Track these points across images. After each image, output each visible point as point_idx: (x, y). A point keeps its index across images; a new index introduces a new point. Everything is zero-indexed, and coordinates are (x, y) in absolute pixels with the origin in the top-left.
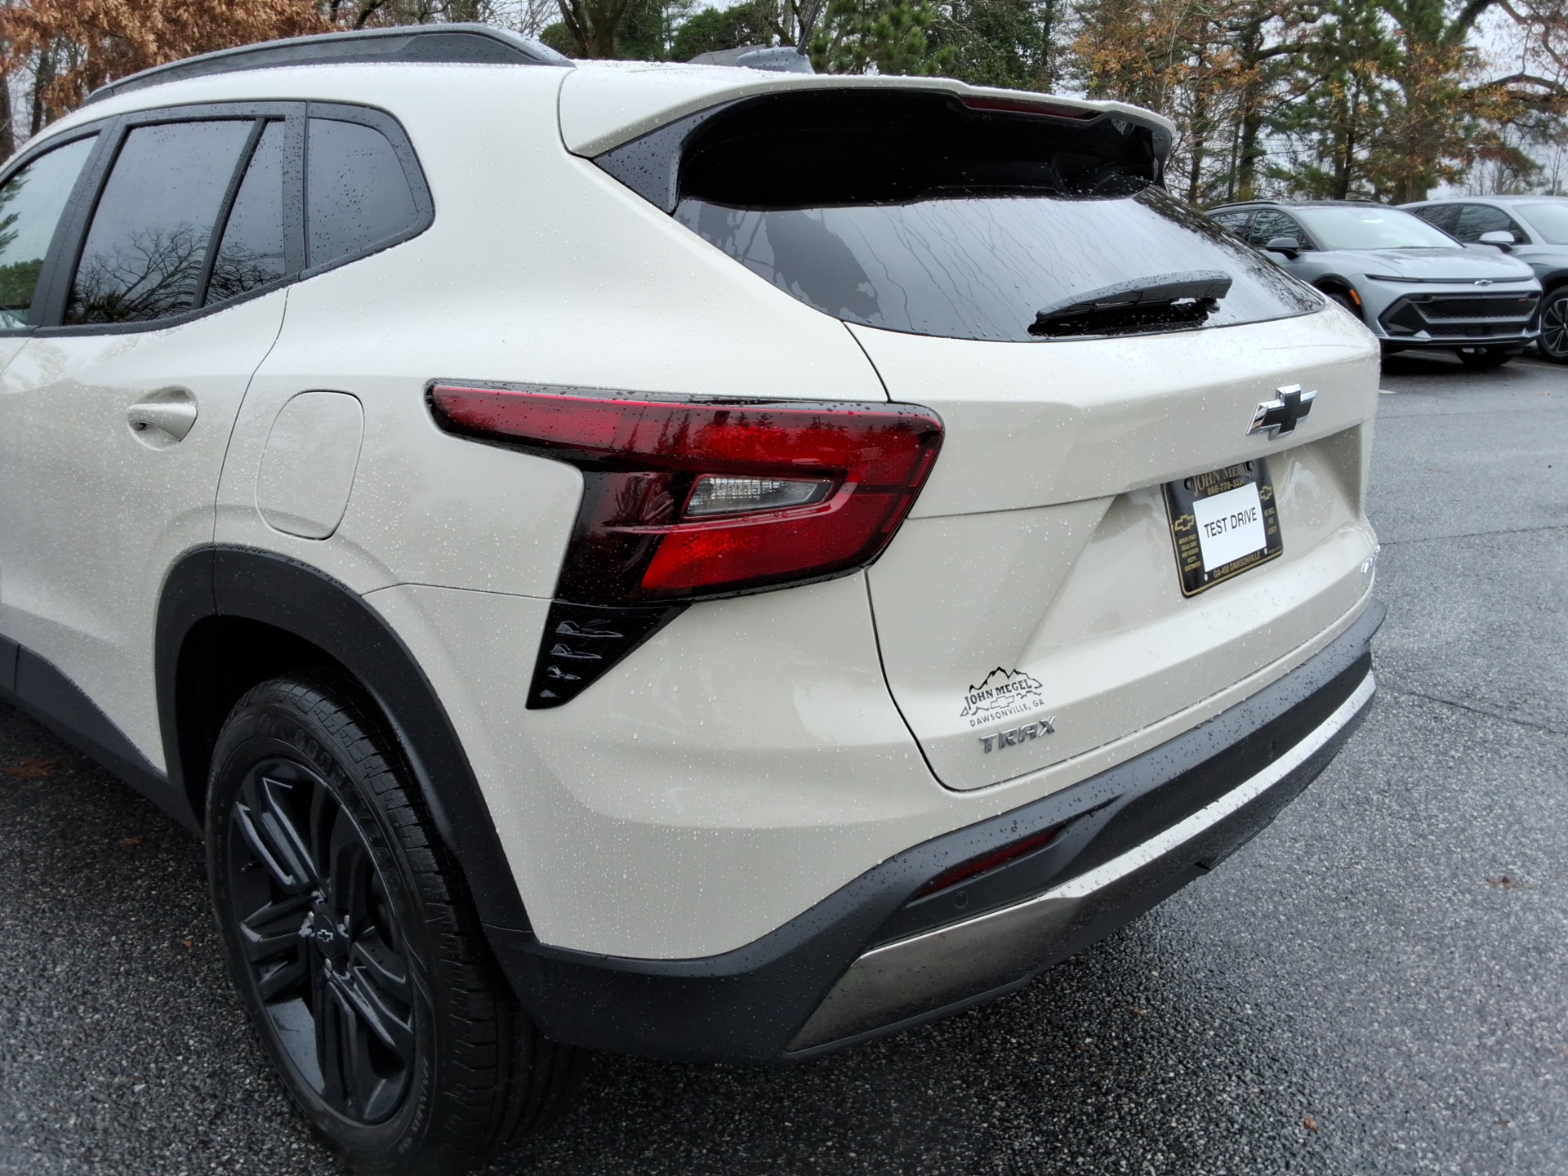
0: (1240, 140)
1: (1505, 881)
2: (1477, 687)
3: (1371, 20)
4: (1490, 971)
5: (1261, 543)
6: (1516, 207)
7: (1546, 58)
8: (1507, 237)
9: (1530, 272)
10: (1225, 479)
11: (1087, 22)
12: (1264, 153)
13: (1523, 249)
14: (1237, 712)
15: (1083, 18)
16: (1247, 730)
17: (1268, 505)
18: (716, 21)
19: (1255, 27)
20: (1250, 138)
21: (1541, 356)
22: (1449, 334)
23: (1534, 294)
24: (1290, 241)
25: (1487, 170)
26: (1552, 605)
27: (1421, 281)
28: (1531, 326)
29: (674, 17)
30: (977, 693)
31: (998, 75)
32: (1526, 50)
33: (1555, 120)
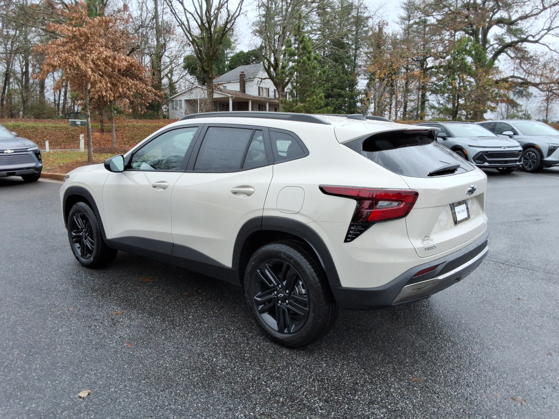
0: (420, 96)
1: (518, 299)
2: (509, 260)
3: (463, 59)
4: (516, 315)
5: (466, 216)
6: (513, 124)
7: (521, 71)
8: (511, 133)
9: (518, 144)
10: (460, 203)
11: (368, 57)
12: (428, 100)
13: (516, 137)
14: (464, 249)
15: (367, 55)
16: (467, 252)
17: (467, 208)
18: (244, 55)
19: (425, 60)
20: (423, 96)
21: (522, 170)
22: (495, 163)
23: (520, 151)
24: (444, 134)
25: (502, 107)
26: (528, 240)
27: (485, 147)
28: (520, 161)
29: (229, 53)
30: (423, 240)
31: (339, 74)
32: (514, 68)
33: (525, 90)
